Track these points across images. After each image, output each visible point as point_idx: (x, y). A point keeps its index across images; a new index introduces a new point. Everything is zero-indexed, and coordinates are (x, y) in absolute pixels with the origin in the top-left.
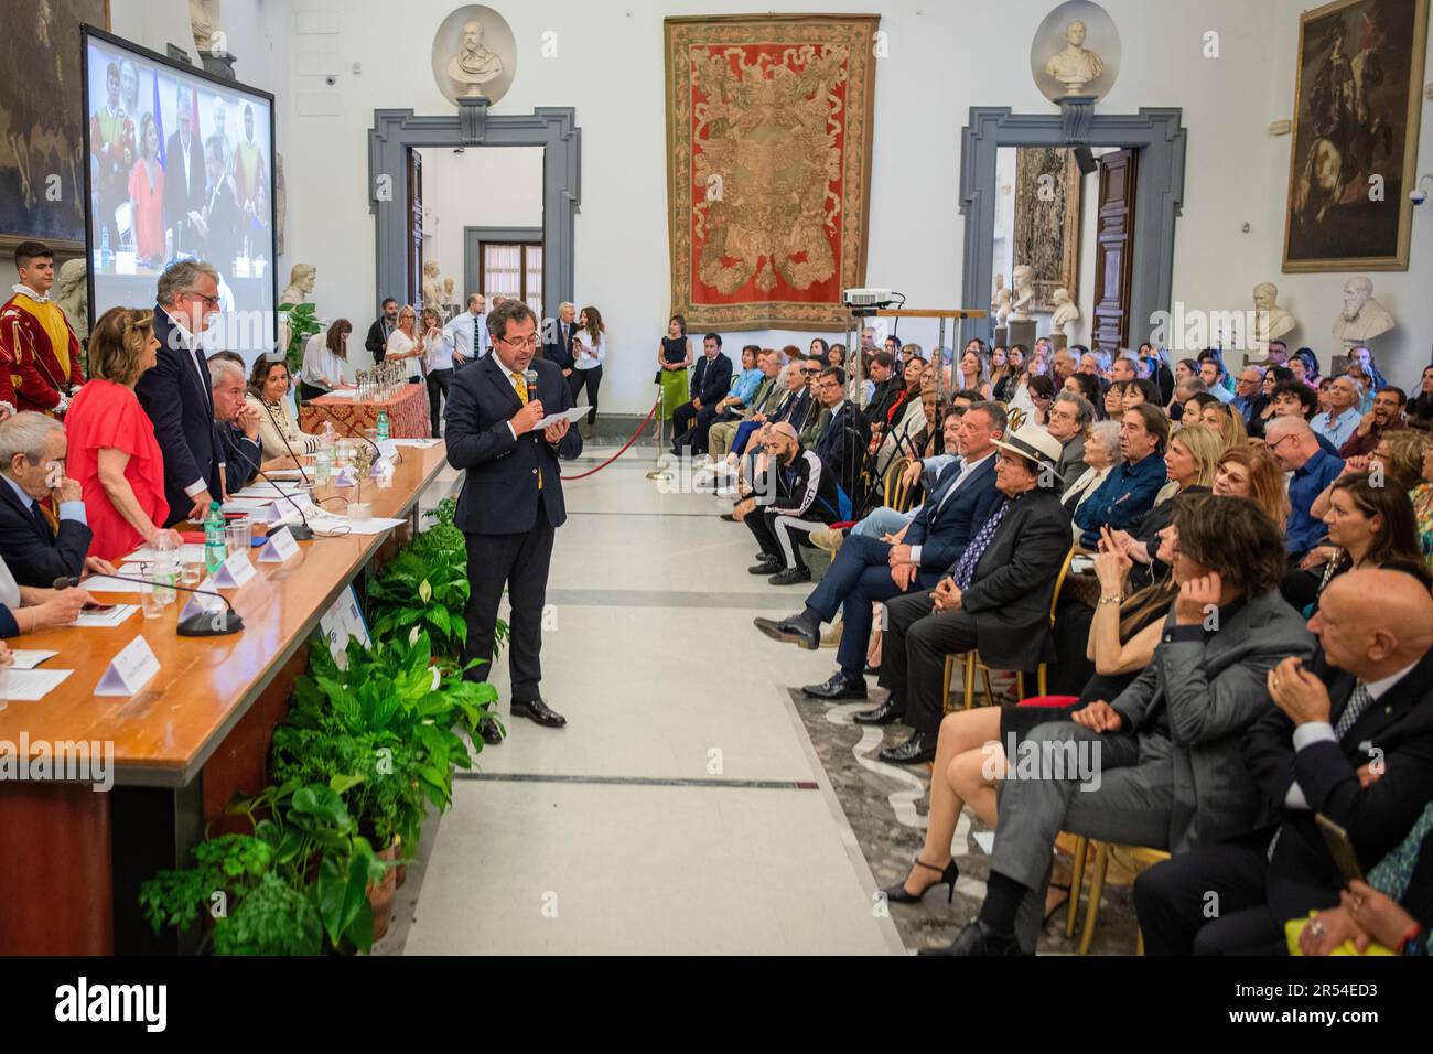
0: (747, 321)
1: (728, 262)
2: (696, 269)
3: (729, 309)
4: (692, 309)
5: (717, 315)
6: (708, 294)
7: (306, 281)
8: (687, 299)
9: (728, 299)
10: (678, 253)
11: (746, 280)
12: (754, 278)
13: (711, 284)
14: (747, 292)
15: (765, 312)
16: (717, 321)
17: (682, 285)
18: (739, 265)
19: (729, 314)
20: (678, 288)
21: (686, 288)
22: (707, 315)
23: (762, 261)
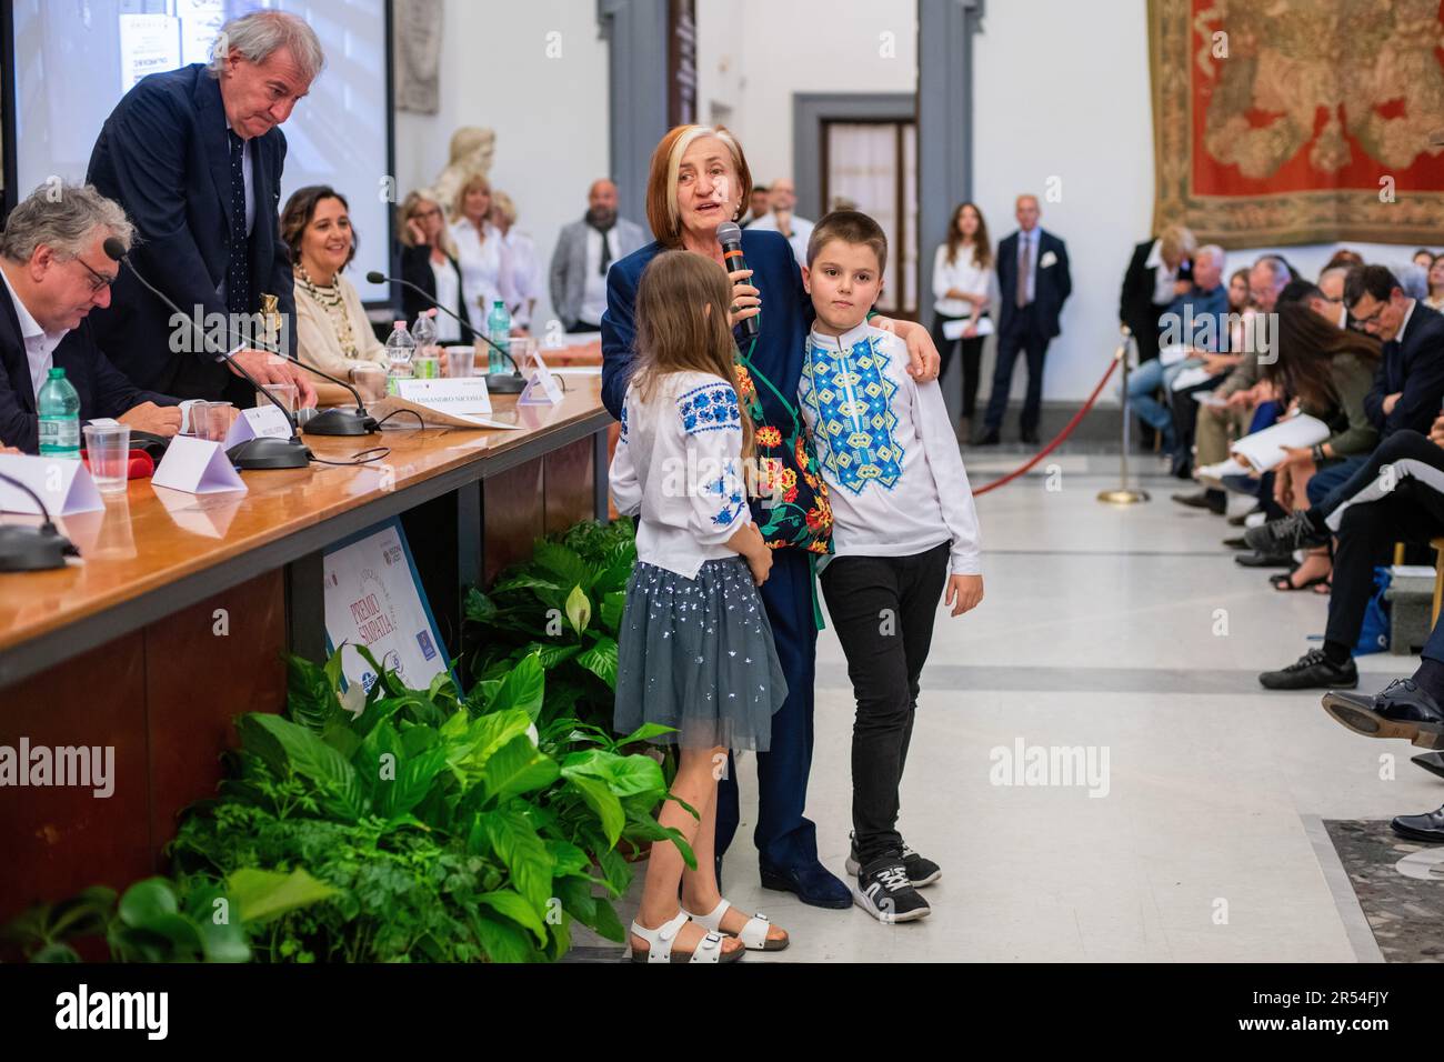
0: (1296, 227)
1: (1258, 119)
2: (1199, 131)
3: (1262, 205)
4: (1192, 205)
5: (1240, 217)
6: (1221, 179)
7: (477, 157)
8: (1182, 188)
9: (1260, 187)
10: (1166, 103)
11: (1293, 152)
12: (1308, 147)
13: (1228, 160)
14: (1293, 173)
15: (1329, 210)
16: (1239, 227)
17: (1174, 160)
18: (1279, 124)
19: (1260, 215)
20: (1167, 168)
21: (1181, 167)
22: (1223, 217)
23: (1322, 116)
